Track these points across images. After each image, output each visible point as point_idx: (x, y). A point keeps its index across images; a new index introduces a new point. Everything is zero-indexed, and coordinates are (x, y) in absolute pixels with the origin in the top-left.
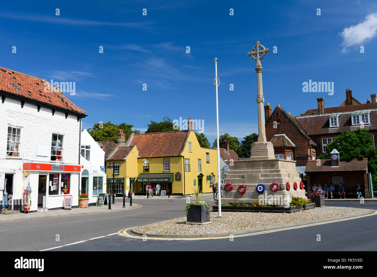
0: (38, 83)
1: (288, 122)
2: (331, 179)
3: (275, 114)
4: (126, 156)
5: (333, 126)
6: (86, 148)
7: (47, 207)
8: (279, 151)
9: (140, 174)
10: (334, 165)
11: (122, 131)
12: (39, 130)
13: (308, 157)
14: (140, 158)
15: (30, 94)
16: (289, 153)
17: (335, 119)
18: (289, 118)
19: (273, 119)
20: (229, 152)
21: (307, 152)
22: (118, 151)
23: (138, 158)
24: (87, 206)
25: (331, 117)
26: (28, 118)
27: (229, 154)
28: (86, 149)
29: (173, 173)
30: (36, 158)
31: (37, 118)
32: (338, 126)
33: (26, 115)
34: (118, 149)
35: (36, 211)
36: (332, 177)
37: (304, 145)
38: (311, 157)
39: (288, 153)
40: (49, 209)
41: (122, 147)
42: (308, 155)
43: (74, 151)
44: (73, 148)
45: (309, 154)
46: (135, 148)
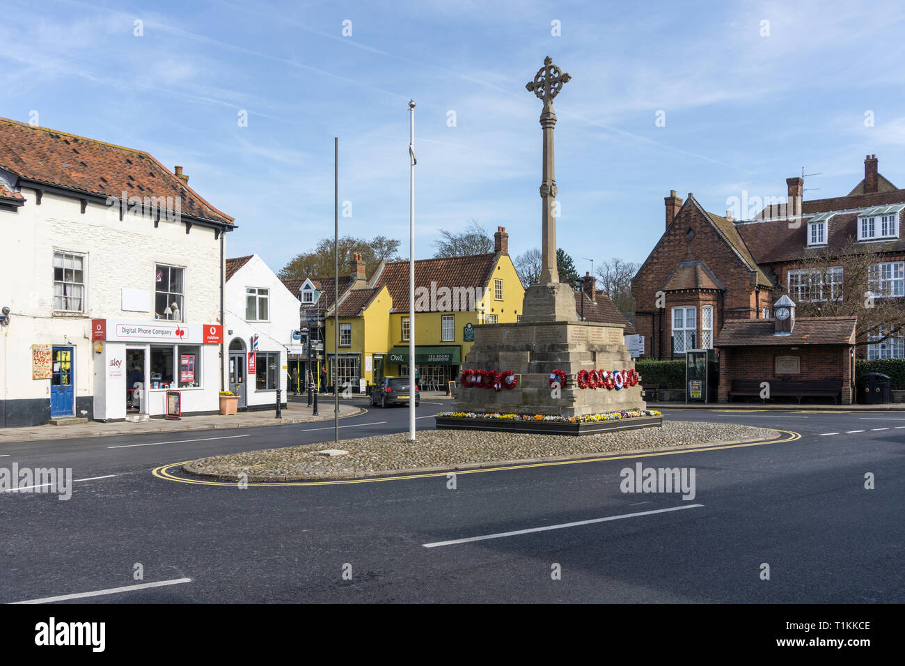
0: (131, 159)
1: (710, 234)
2: (774, 361)
3: (683, 215)
4: (363, 308)
5: (815, 241)
6: (259, 294)
7: (147, 412)
8: (686, 298)
9: (395, 346)
10: (780, 332)
11: (359, 256)
12: (125, 258)
13: (749, 311)
14: (395, 313)
15: (103, 184)
16: (707, 302)
17: (821, 227)
18: (714, 225)
19: (677, 227)
20: (597, 301)
21: (749, 300)
22: (350, 299)
23: (391, 314)
24: (235, 412)
25: (812, 222)
26: (98, 234)
27: (596, 304)
28: (258, 296)
29: (459, 346)
30: (120, 315)
31: (121, 235)
32: (825, 241)
33: (93, 228)
34: (349, 293)
35: (123, 420)
36: (776, 358)
37: (743, 287)
38: (758, 312)
39: (704, 302)
40: (151, 417)
41: (359, 290)
42: (749, 308)
43: (208, 299)
44: (206, 293)
45: (753, 304)
46: (385, 292)
